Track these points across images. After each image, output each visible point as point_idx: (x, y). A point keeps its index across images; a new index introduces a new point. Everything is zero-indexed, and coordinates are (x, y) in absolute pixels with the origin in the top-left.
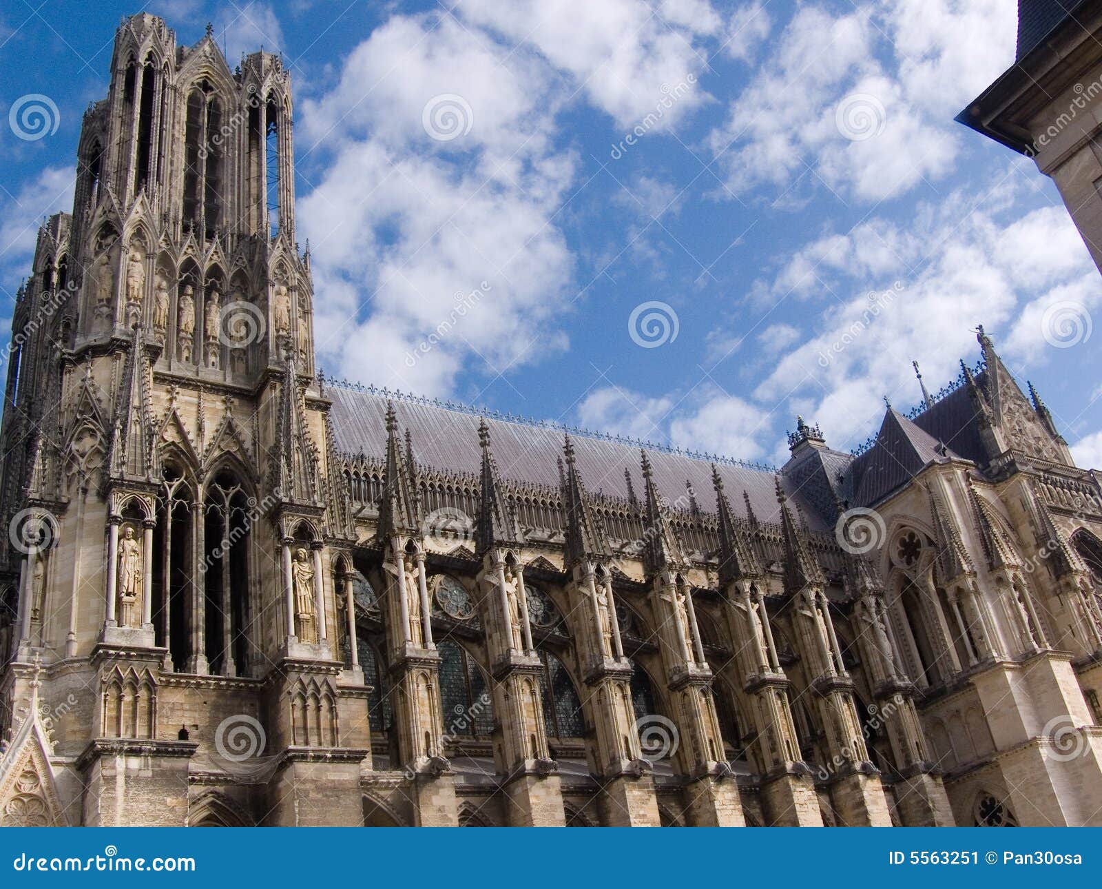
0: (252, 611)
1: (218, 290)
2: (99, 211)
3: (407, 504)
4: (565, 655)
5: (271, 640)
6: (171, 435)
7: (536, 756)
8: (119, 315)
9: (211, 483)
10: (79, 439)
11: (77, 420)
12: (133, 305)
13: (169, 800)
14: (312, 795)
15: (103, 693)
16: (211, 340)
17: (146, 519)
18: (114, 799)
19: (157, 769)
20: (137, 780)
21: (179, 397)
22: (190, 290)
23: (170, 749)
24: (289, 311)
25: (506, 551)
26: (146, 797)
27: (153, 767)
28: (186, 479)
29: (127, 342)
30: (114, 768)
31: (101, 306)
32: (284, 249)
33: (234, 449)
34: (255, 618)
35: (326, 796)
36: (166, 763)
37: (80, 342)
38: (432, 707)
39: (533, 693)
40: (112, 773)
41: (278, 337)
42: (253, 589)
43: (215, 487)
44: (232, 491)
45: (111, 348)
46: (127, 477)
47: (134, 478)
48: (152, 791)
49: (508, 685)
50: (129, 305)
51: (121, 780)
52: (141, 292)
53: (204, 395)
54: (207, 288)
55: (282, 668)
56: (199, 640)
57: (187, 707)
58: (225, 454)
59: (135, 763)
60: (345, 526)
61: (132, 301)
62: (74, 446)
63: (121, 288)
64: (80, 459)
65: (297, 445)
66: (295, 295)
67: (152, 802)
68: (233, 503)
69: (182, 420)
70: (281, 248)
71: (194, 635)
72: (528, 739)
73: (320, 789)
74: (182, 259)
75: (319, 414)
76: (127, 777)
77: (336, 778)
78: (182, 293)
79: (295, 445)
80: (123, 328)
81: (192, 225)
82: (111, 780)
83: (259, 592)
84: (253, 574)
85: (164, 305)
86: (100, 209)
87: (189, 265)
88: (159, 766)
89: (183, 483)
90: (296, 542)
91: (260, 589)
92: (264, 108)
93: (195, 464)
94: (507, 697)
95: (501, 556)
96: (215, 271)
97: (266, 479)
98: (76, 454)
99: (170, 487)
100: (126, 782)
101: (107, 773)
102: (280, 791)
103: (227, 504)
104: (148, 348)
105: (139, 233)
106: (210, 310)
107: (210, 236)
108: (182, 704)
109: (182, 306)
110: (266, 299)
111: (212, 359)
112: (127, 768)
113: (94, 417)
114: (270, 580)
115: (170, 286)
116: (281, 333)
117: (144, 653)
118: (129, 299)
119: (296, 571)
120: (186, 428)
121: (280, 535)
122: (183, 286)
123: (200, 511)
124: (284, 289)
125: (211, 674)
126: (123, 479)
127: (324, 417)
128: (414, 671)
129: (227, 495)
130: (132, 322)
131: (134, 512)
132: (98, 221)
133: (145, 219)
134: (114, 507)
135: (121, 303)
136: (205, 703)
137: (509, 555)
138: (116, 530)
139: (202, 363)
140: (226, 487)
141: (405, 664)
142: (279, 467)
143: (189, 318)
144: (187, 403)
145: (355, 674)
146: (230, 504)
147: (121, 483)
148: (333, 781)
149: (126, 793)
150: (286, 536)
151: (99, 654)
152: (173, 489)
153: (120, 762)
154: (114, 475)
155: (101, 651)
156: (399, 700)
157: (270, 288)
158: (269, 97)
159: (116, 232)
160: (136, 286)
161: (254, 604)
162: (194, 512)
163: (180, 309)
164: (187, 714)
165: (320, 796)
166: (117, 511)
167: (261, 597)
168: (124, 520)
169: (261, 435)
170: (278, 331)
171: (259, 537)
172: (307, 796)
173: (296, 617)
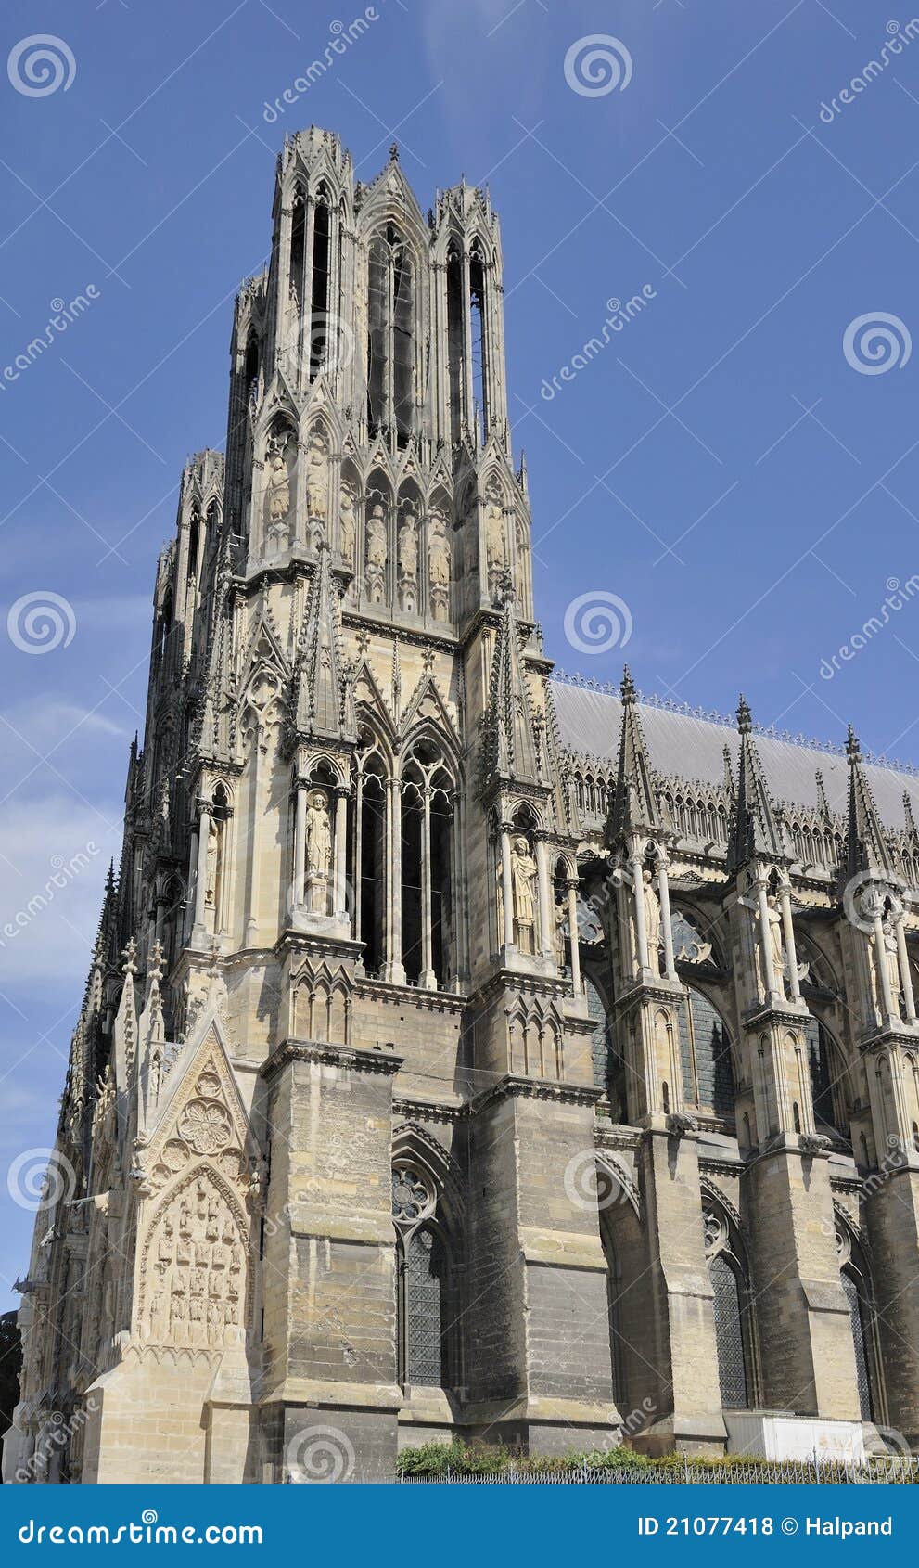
0: (456, 917)
1: (414, 514)
2: (269, 399)
3: (647, 797)
4: (827, 1013)
5: (480, 950)
6: (362, 692)
7: (798, 1130)
8: (300, 532)
9: (408, 756)
10: (256, 688)
11: (253, 664)
12: (315, 520)
13: (370, 1122)
14: (536, 1136)
15: (292, 990)
16: (406, 577)
17: (339, 785)
18: (308, 1111)
19: (357, 1082)
20: (334, 1092)
21: (370, 646)
22: (379, 511)
23: (372, 1061)
24: (504, 540)
25: (770, 867)
26: (344, 1114)
27: (351, 1079)
28: (379, 748)
29: (311, 565)
30: (307, 1075)
31: (277, 522)
32: (498, 457)
33: (436, 715)
34: (459, 924)
35: (552, 1140)
36: (366, 1078)
37: (253, 569)
38: (672, 1053)
39: (797, 1050)
40: (306, 1080)
41: (490, 573)
42: (455, 889)
43: (413, 761)
44: (433, 768)
45: (291, 575)
46: (316, 732)
47: (324, 733)
48: (350, 1108)
49: (765, 1038)
50: (311, 520)
51: (315, 1091)
52: (324, 505)
53: (400, 645)
54: (400, 509)
55: (499, 981)
56: (393, 944)
57: (381, 1021)
58: (426, 720)
59: (331, 1072)
60: (568, 821)
61: (314, 516)
62: (250, 697)
63: (301, 501)
64: (258, 711)
65: (518, 709)
66: (511, 518)
67: (351, 1122)
68: (434, 782)
69: (375, 675)
70: (494, 455)
71: (389, 937)
72: (790, 1107)
73: (545, 1130)
74: (369, 469)
75: (539, 678)
76: (323, 1088)
77: (565, 1120)
78: (370, 515)
79: (516, 706)
80: (304, 549)
81: (380, 425)
82: (304, 1089)
83: (464, 893)
84: (456, 872)
85: (350, 528)
86: (270, 397)
87: (379, 479)
88: (359, 1080)
89: (374, 754)
90: (516, 830)
91: (466, 889)
92: (467, 264)
93: (390, 731)
94: (761, 1053)
95: (763, 873)
96: (410, 488)
97: (476, 752)
98: (252, 704)
99: (361, 757)
100: (322, 1094)
101: (300, 1080)
102: (493, 1129)
103: (427, 783)
104: (335, 573)
105: (318, 429)
106: (405, 540)
107: (403, 442)
108: (376, 1017)
109: (371, 531)
110: (476, 524)
111: (408, 601)
112: (322, 1078)
113: (273, 659)
114: (479, 878)
115: (357, 503)
116: (495, 567)
117: (338, 948)
118: (310, 513)
119: (515, 866)
120: (379, 686)
121: (495, 818)
122: (371, 504)
123: (396, 788)
124: (498, 510)
125: (409, 983)
126: (311, 734)
127: (544, 682)
128: (651, 1005)
129: (427, 772)
130: (315, 541)
131: (324, 775)
132: (267, 414)
133: (326, 409)
134: (301, 767)
135: (301, 518)
136: (402, 1019)
137: (774, 871)
138: (303, 795)
139: (397, 605)
140: (426, 763)
141: (642, 995)
142: (495, 735)
143: (379, 548)
144: (379, 654)
145: (578, 1005)
146: (431, 784)
147: (310, 740)
148: (562, 1123)
149: (322, 1108)
150: (504, 820)
151: (289, 943)
152: (364, 759)
153: (316, 1071)
154: (303, 728)
155: (289, 939)
156: (630, 1040)
157: (480, 508)
158: (472, 249)
159: (290, 427)
160: (319, 495)
161: (457, 907)
162: (389, 789)
163: (368, 535)
164: (381, 1029)
165: (545, 1139)
166: (304, 772)
167: (467, 898)
168: (313, 786)
169: (470, 698)
170: (490, 564)
171: (465, 824)
172: (529, 1137)
173: (515, 922)
